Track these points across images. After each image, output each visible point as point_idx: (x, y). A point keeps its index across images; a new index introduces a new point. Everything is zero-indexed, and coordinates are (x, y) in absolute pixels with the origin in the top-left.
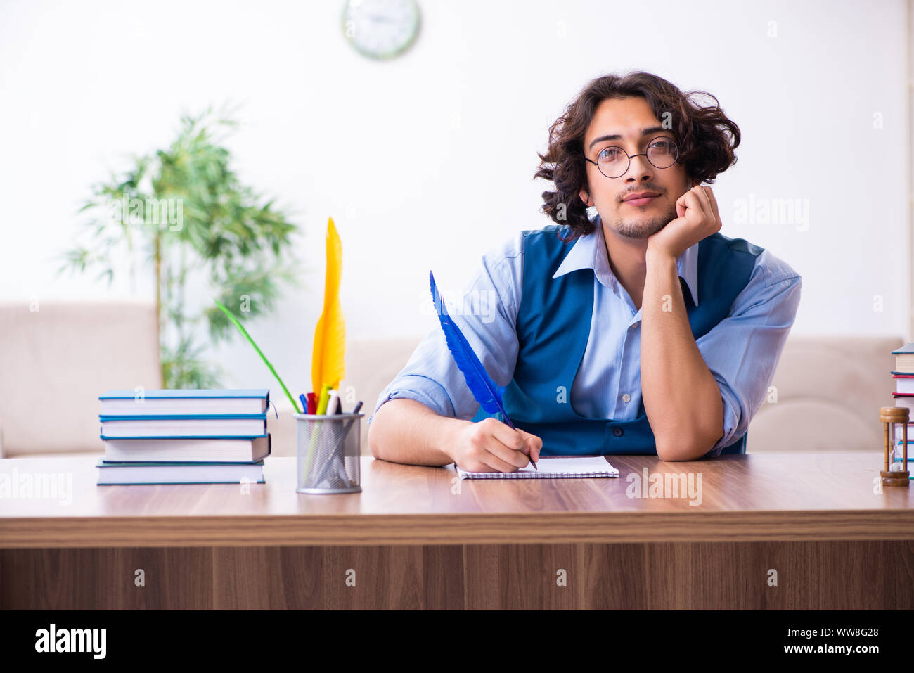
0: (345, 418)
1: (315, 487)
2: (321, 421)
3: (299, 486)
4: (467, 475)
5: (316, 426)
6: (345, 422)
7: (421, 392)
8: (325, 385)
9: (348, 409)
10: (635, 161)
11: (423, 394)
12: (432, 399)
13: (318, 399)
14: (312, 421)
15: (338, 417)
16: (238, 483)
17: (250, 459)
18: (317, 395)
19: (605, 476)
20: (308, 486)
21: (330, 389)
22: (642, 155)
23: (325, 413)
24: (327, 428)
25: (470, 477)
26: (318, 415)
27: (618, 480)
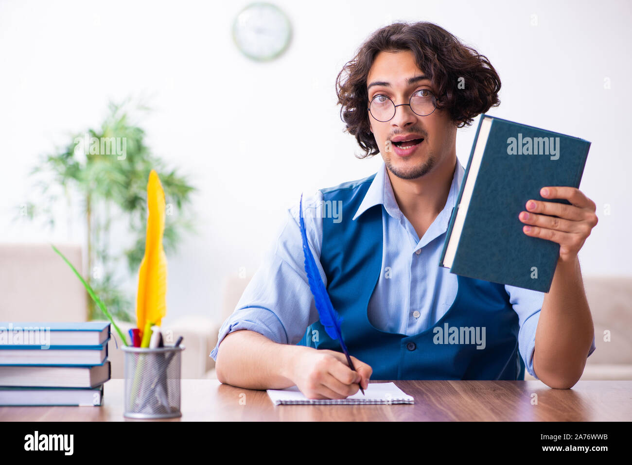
0: (168, 351)
1: (140, 412)
2: (145, 354)
3: (126, 411)
4: (281, 401)
5: (141, 358)
6: (167, 355)
7: (258, 321)
8: (148, 322)
9: (170, 342)
10: (400, 110)
11: (260, 323)
12: (267, 326)
13: (143, 333)
14: (138, 353)
15: (160, 350)
16: (77, 406)
17: (88, 385)
18: (141, 329)
19: (401, 402)
20: (133, 411)
21: (153, 325)
22: (406, 105)
23: (148, 346)
24: (150, 359)
25: (284, 403)
26: (142, 349)
27: (413, 406)
